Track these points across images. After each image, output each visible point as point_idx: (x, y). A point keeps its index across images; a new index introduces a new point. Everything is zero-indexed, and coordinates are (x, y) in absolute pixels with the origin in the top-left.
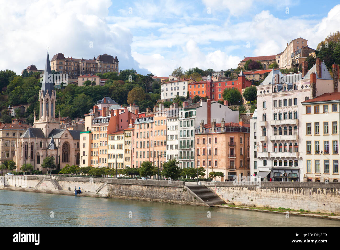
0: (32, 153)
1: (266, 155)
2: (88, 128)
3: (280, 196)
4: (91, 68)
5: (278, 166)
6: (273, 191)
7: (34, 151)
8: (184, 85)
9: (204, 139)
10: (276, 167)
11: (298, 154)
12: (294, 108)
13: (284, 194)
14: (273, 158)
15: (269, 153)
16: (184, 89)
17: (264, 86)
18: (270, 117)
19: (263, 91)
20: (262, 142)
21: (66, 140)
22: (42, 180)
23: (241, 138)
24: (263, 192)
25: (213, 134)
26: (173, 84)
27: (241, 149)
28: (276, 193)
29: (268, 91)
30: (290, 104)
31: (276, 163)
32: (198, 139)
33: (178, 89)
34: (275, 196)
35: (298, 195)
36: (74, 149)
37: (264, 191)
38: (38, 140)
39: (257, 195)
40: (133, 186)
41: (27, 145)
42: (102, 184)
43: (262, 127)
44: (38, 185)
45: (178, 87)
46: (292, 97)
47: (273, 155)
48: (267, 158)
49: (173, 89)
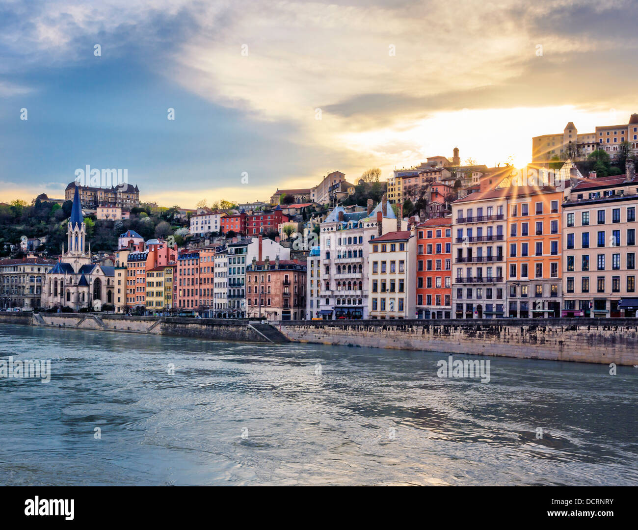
0: (62, 289)
1: (329, 293)
2: (123, 263)
3: (349, 334)
4: (109, 197)
5: (341, 305)
6: (342, 329)
7: (64, 287)
8: (216, 219)
9: (256, 277)
10: (339, 305)
11: (362, 292)
12: (359, 247)
13: (353, 332)
14: (336, 296)
15: (332, 291)
16: (216, 223)
17: (327, 223)
18: (333, 256)
19: (326, 228)
20: (325, 280)
21: (98, 276)
22: (83, 318)
23: (296, 276)
24: (331, 330)
25: (266, 272)
26: (204, 217)
27: (296, 287)
28: (345, 331)
29: (332, 229)
30: (355, 242)
31: (339, 302)
32: (250, 277)
33: (209, 223)
34: (344, 334)
35: (368, 332)
36: (106, 287)
37: (333, 329)
38: (68, 277)
39: (325, 333)
40: (190, 325)
41: (57, 281)
42: (153, 323)
43: (325, 265)
44: (79, 323)
45: (209, 221)
46: (358, 235)
47: (336, 293)
48: (329, 296)
49: (204, 222)
